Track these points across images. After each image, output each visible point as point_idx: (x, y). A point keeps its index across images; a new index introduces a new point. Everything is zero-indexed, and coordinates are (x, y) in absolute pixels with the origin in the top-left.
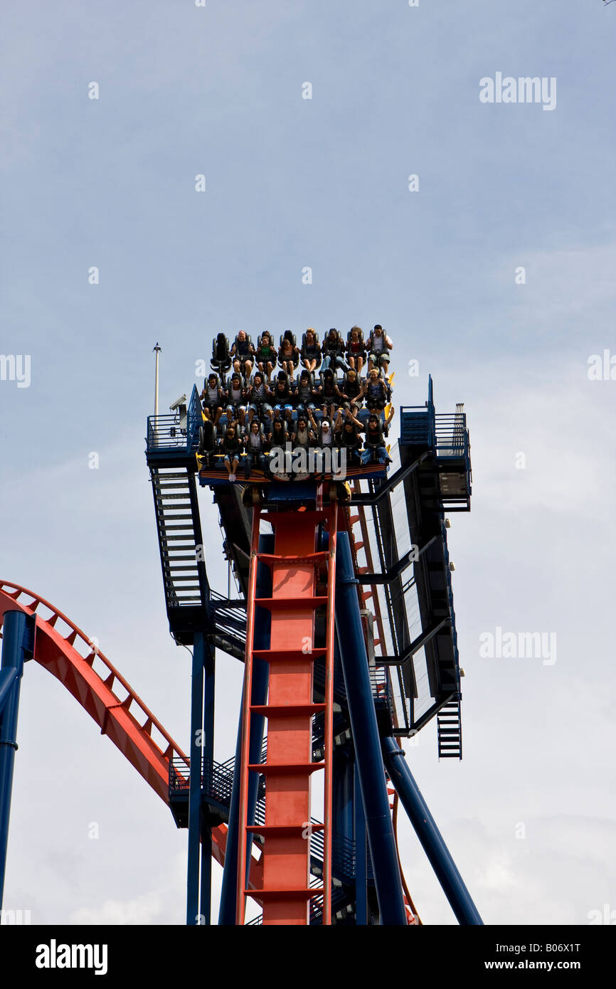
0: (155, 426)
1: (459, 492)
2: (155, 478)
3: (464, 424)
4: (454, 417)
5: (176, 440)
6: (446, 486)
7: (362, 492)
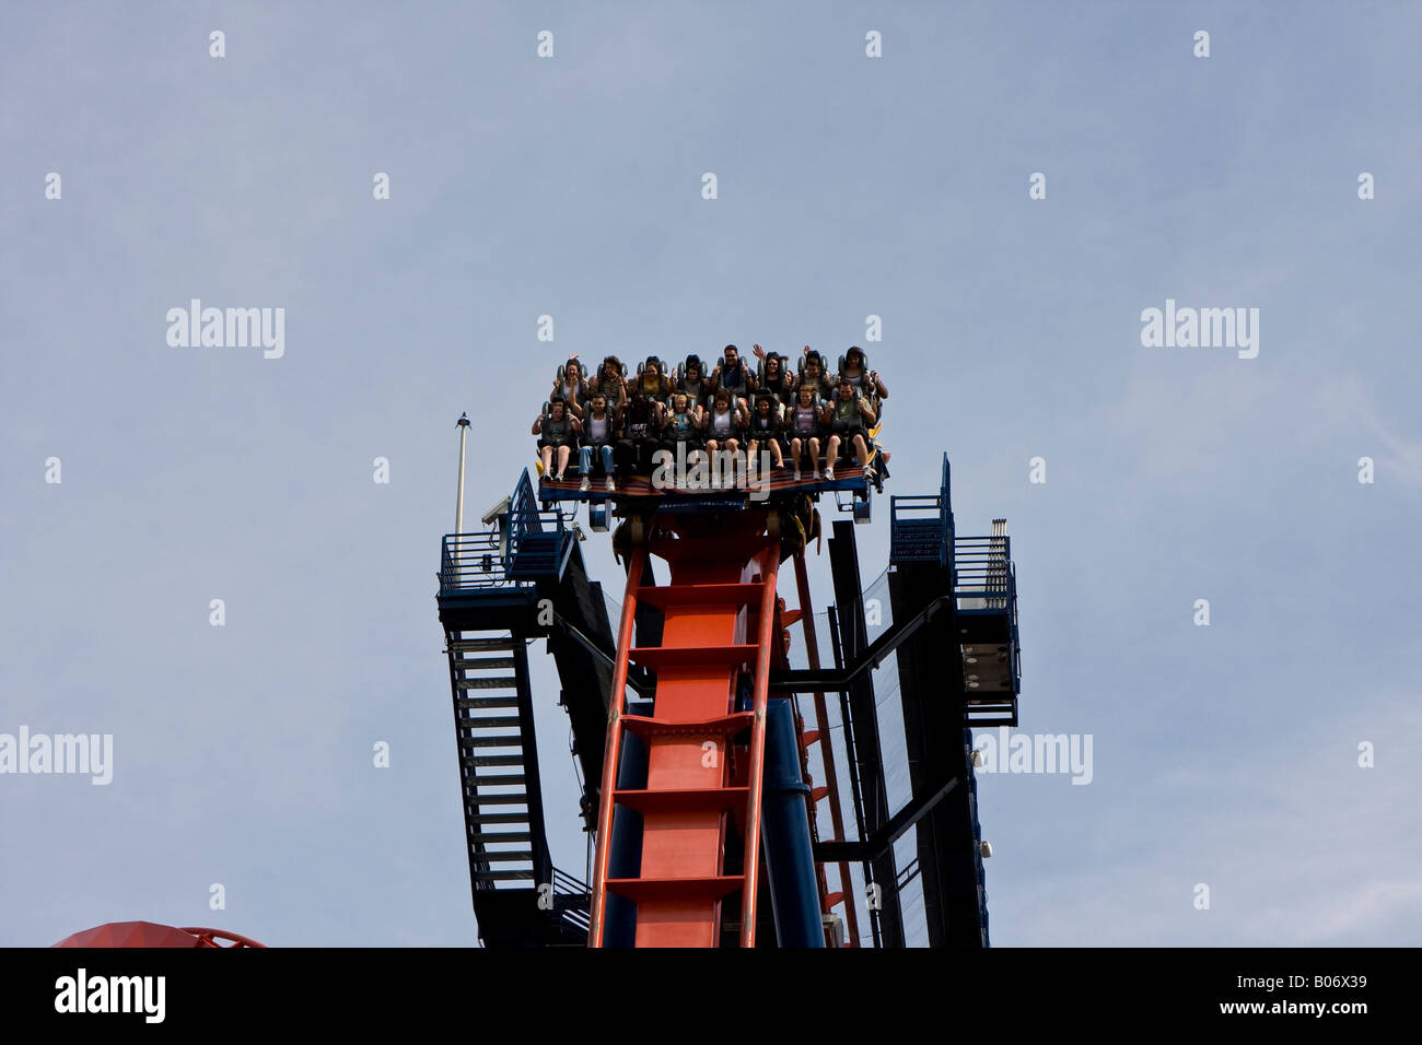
0: (456, 551)
1: (998, 688)
2: (455, 647)
3: (1007, 554)
4: (988, 542)
5: (492, 576)
6: (974, 677)
7: (822, 667)
